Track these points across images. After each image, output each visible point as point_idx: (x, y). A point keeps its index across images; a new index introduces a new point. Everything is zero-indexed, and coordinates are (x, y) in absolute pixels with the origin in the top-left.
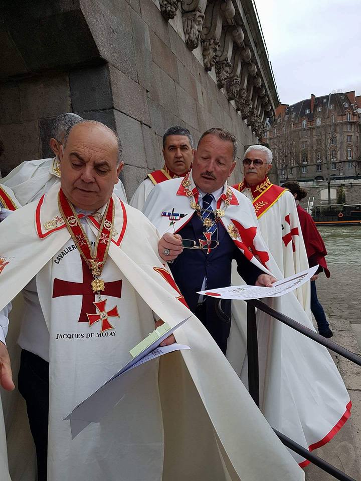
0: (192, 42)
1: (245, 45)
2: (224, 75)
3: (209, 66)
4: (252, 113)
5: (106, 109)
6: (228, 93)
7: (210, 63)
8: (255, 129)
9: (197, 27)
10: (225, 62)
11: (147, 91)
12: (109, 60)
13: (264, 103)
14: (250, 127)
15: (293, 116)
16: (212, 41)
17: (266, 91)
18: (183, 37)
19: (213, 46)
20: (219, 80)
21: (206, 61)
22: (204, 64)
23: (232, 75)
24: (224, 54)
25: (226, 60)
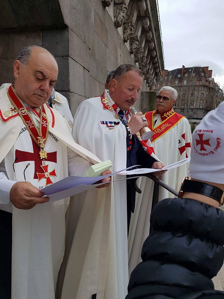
0: (118, 23)
1: (149, 29)
2: (135, 46)
3: (126, 39)
4: (148, 72)
5: (64, 56)
6: (135, 57)
7: (127, 38)
8: (149, 82)
9: (122, 14)
10: (136, 38)
11: (90, 49)
12: (69, 26)
13: (155, 67)
14: (145, 81)
15: (170, 78)
16: (130, 24)
17: (158, 59)
18: (113, 19)
19: (130, 27)
20: (131, 49)
21: (125, 36)
22: (124, 37)
23: (139, 47)
24: (136, 33)
25: (137, 37)
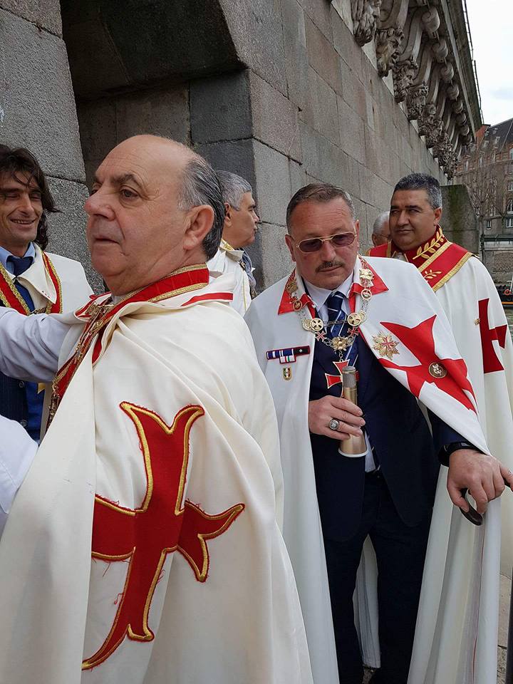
0: (364, 33)
1: (440, 36)
2: (406, 82)
3: (385, 69)
4: (441, 139)
5: (241, 139)
6: (408, 108)
7: (387, 65)
8: (445, 162)
9: (372, 10)
10: (409, 62)
11: (300, 110)
12: (250, 64)
13: (459, 124)
14: (436, 159)
15: (496, 142)
16: (392, 30)
17: (464, 104)
18: (350, 26)
19: (393, 38)
20: (398, 90)
21: (381, 61)
22: (378, 66)
23: (417, 81)
24: (408, 50)
25: (410, 59)
